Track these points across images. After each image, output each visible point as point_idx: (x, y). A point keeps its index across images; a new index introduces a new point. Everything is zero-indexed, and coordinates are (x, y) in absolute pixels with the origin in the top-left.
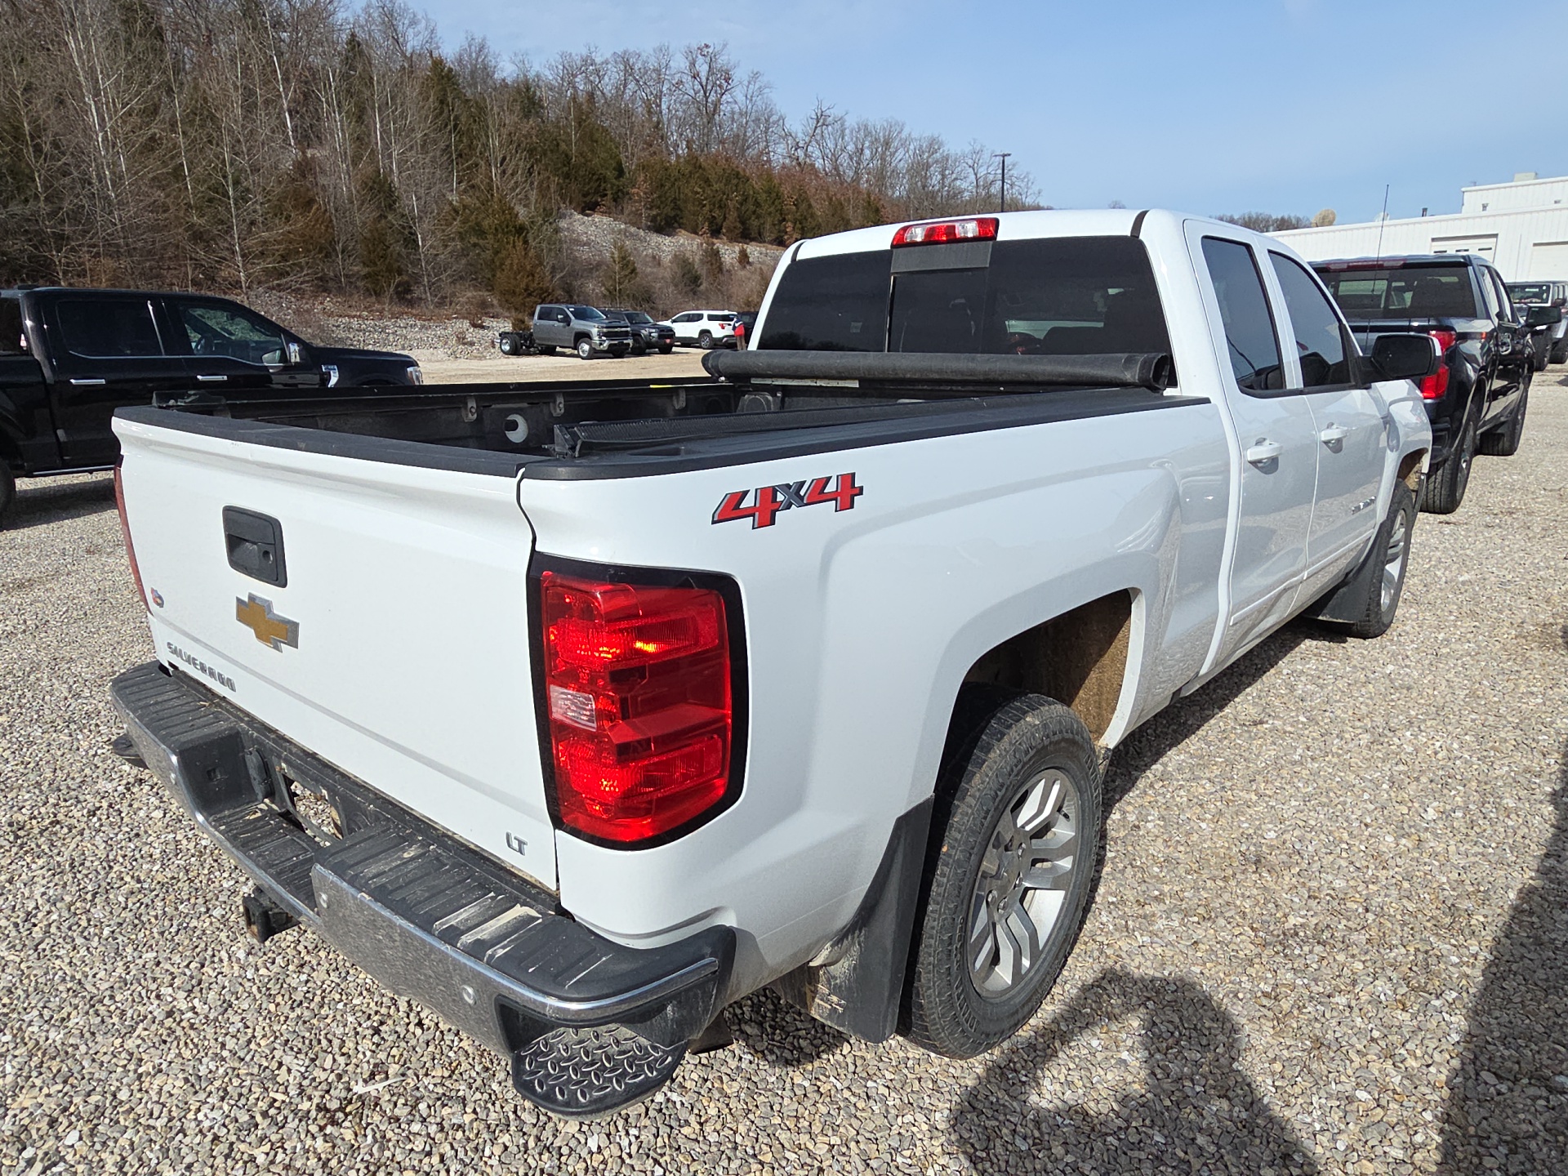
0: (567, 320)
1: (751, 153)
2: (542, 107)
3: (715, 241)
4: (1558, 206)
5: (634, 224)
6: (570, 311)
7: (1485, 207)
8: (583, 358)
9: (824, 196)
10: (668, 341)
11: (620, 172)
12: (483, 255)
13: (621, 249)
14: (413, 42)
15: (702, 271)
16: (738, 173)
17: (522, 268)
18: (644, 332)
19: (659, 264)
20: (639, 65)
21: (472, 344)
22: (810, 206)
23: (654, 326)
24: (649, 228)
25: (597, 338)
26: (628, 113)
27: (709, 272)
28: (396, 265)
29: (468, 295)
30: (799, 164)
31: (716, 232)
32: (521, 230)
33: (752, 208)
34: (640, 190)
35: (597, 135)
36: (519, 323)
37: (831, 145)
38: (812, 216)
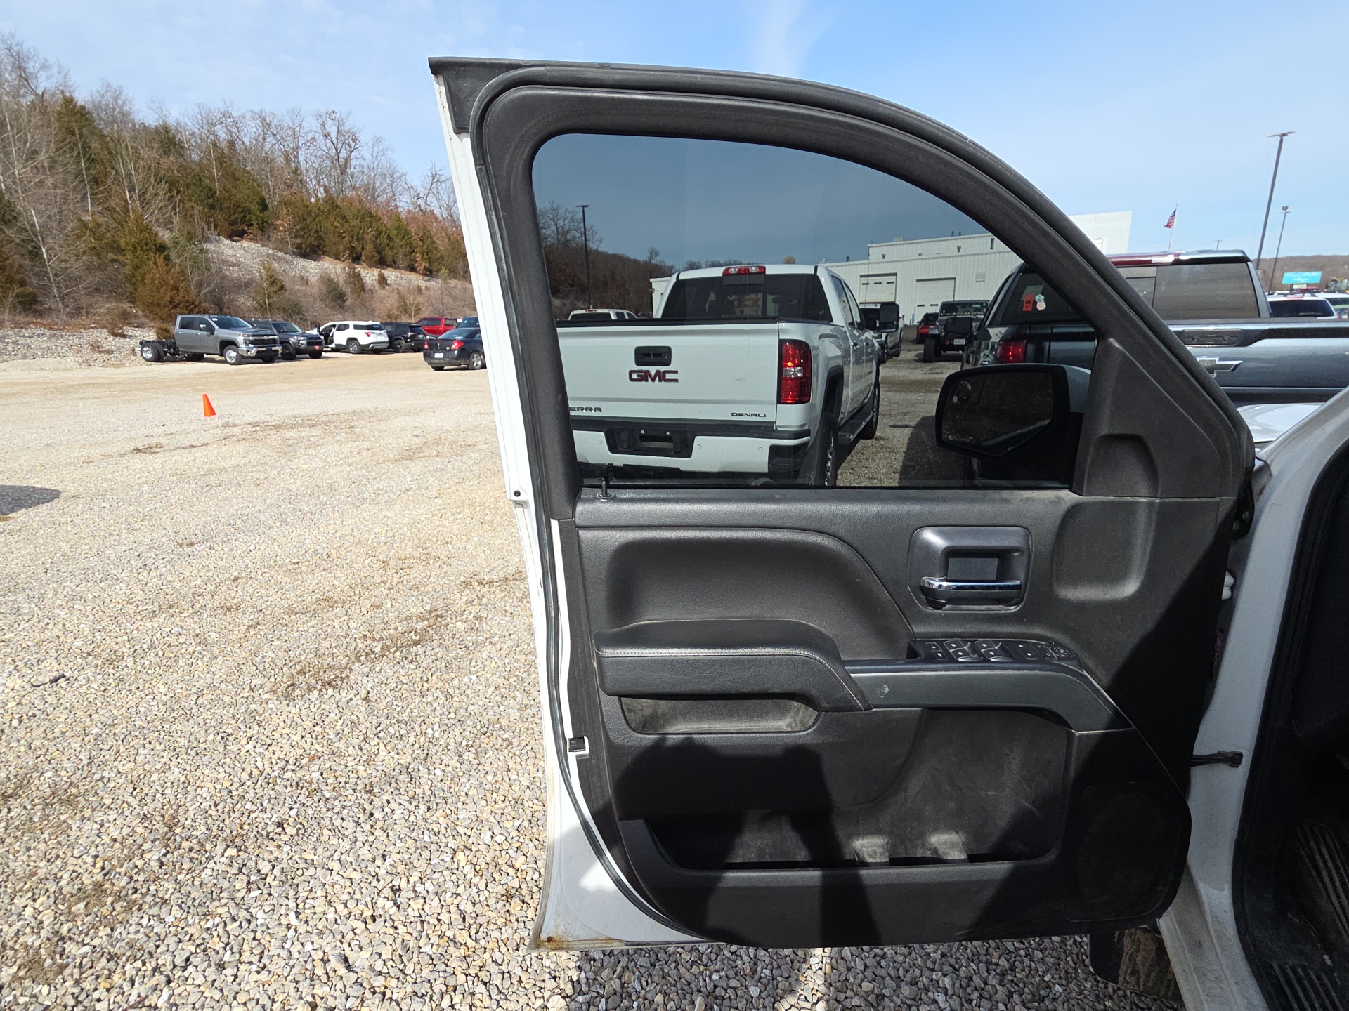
0: (211, 330)
1: (382, 199)
2: (183, 148)
3: (356, 266)
4: (920, 257)
5: (280, 250)
6: (213, 320)
7: (884, 256)
8: (231, 364)
9: (444, 235)
10: (317, 347)
11: (264, 207)
12: (123, 270)
13: (268, 269)
14: (45, 83)
15: (347, 290)
16: (371, 213)
17: (164, 283)
18: (293, 340)
19: (307, 283)
20: (275, 122)
21: (109, 352)
22: (433, 242)
23: (302, 335)
24: (294, 253)
25: (244, 346)
26: (269, 160)
27: (353, 292)
28: (18, 277)
29: (106, 307)
30: (422, 210)
31: (357, 259)
32: (162, 248)
33: (385, 241)
34: (284, 222)
35: (237, 174)
36: (163, 332)
37: (445, 198)
38: (436, 249)
